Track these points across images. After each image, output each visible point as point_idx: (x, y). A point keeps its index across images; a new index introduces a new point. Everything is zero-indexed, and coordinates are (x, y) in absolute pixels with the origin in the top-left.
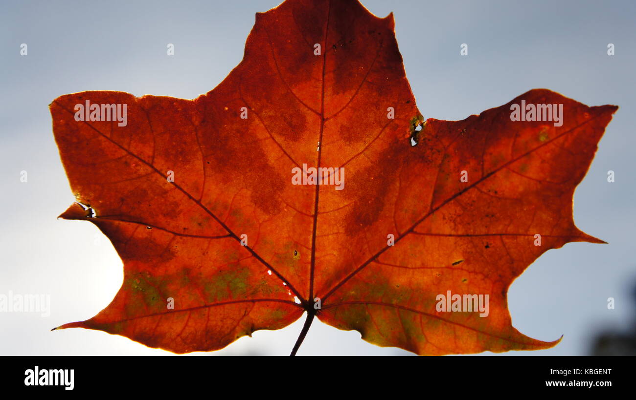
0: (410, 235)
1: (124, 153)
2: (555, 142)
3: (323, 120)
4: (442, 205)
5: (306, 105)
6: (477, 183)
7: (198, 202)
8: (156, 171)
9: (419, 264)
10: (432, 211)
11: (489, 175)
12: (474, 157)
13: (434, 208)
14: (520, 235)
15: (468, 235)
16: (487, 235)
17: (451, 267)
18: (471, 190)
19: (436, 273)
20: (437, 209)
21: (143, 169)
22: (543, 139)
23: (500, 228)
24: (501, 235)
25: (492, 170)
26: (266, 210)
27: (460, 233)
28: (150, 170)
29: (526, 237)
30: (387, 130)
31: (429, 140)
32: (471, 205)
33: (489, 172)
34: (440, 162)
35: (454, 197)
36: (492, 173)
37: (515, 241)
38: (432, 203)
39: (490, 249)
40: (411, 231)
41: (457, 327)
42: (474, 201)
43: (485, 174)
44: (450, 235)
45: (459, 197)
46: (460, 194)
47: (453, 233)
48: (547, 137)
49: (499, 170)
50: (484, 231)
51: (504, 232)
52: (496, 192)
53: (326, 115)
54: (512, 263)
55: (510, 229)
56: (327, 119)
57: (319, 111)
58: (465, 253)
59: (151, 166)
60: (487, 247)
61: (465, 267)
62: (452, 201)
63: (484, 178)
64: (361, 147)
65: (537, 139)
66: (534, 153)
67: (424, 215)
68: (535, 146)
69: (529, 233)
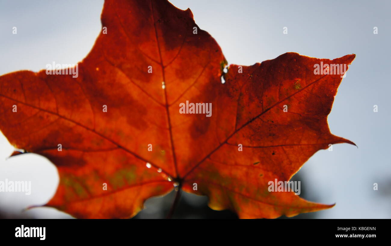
0: (225, 145)
1: (37, 110)
2: (306, 89)
3: (163, 68)
4: (241, 128)
5: (150, 58)
6: (260, 115)
7: (94, 131)
8: (61, 117)
9: (233, 162)
10: (236, 131)
11: (267, 111)
12: (257, 97)
13: (237, 129)
14: (295, 145)
15: (260, 147)
16: (272, 146)
17: (252, 166)
18: (256, 120)
19: (245, 169)
20: (239, 130)
21: (53, 118)
22: (298, 87)
23: (281, 142)
24: (282, 146)
25: (268, 108)
26: (138, 127)
27: (255, 145)
28: (57, 117)
29: (300, 146)
30: (207, 69)
31: (231, 81)
32: (259, 129)
33: (266, 109)
34: (238, 98)
35: (248, 123)
36: (269, 109)
37: (292, 149)
38: (236, 125)
39: (275, 156)
40: (226, 142)
41: (260, 203)
42: (259, 127)
43: (264, 110)
44: (249, 147)
45: (250, 124)
46: (251, 122)
47: (251, 145)
48: (300, 87)
49: (272, 107)
50: (270, 144)
51: (284, 144)
52: (273, 122)
53: (165, 64)
54: (291, 164)
55: (288, 142)
56: (166, 67)
57: (159, 61)
58: (260, 158)
59: (57, 114)
60: (273, 154)
61: (261, 166)
62: (247, 126)
63: (263, 113)
64: (192, 81)
65: (294, 88)
66: (293, 97)
67: (232, 133)
68: (293, 93)
69: (301, 143)
